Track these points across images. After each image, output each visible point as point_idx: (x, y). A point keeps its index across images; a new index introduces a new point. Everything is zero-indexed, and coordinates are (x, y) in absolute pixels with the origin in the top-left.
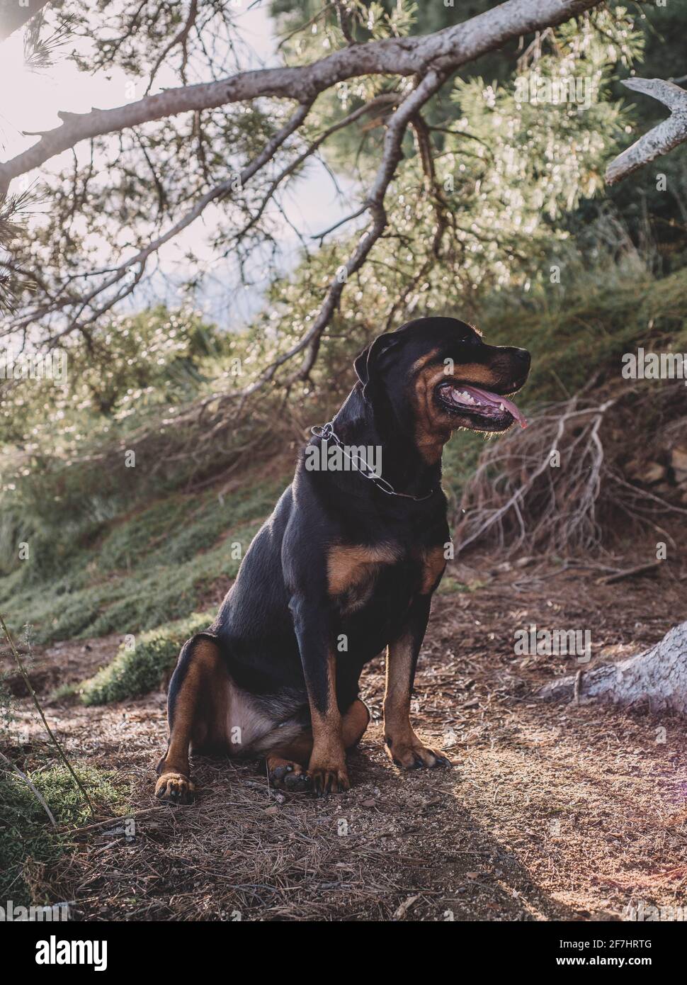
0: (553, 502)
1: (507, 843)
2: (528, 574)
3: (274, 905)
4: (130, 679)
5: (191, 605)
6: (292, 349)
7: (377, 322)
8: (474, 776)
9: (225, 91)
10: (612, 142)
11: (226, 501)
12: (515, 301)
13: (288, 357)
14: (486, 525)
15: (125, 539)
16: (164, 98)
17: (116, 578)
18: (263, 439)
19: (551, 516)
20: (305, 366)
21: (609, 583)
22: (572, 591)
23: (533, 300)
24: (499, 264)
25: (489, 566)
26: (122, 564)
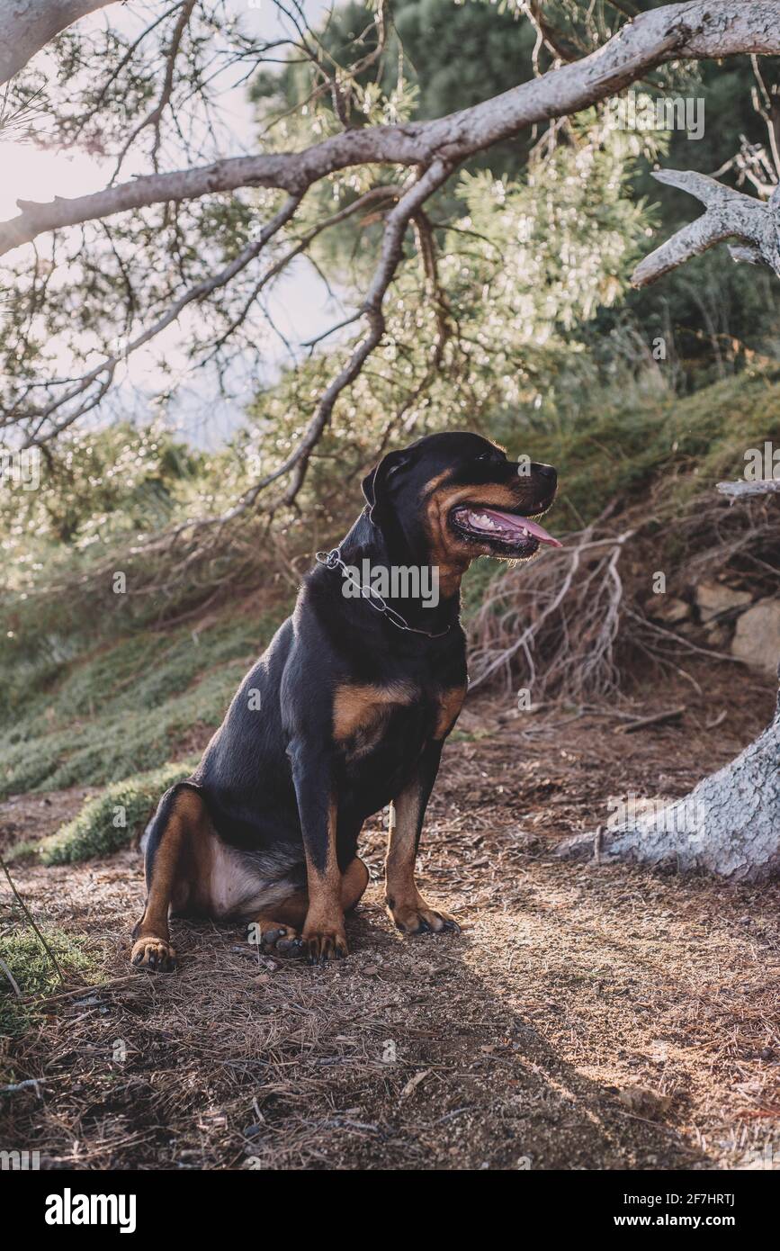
0: (566, 642)
1: (525, 1014)
2: (539, 722)
3: (267, 1083)
4: (96, 836)
5: (163, 755)
6: (277, 470)
7: (371, 441)
8: (486, 941)
9: (206, 179)
10: (634, 243)
11: (201, 640)
12: (525, 421)
13: (272, 479)
14: (492, 667)
15: (88, 682)
16: (137, 187)
17: (77, 725)
18: (243, 570)
19: (564, 658)
20: (290, 489)
21: (629, 731)
22: (589, 740)
23: (544, 419)
24: (507, 378)
25: (496, 712)
26: (85, 709)
